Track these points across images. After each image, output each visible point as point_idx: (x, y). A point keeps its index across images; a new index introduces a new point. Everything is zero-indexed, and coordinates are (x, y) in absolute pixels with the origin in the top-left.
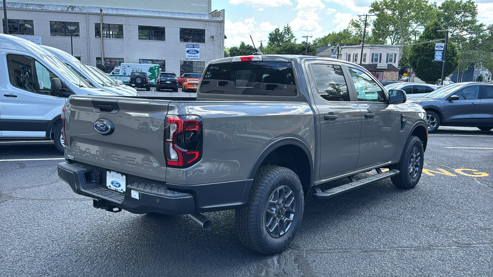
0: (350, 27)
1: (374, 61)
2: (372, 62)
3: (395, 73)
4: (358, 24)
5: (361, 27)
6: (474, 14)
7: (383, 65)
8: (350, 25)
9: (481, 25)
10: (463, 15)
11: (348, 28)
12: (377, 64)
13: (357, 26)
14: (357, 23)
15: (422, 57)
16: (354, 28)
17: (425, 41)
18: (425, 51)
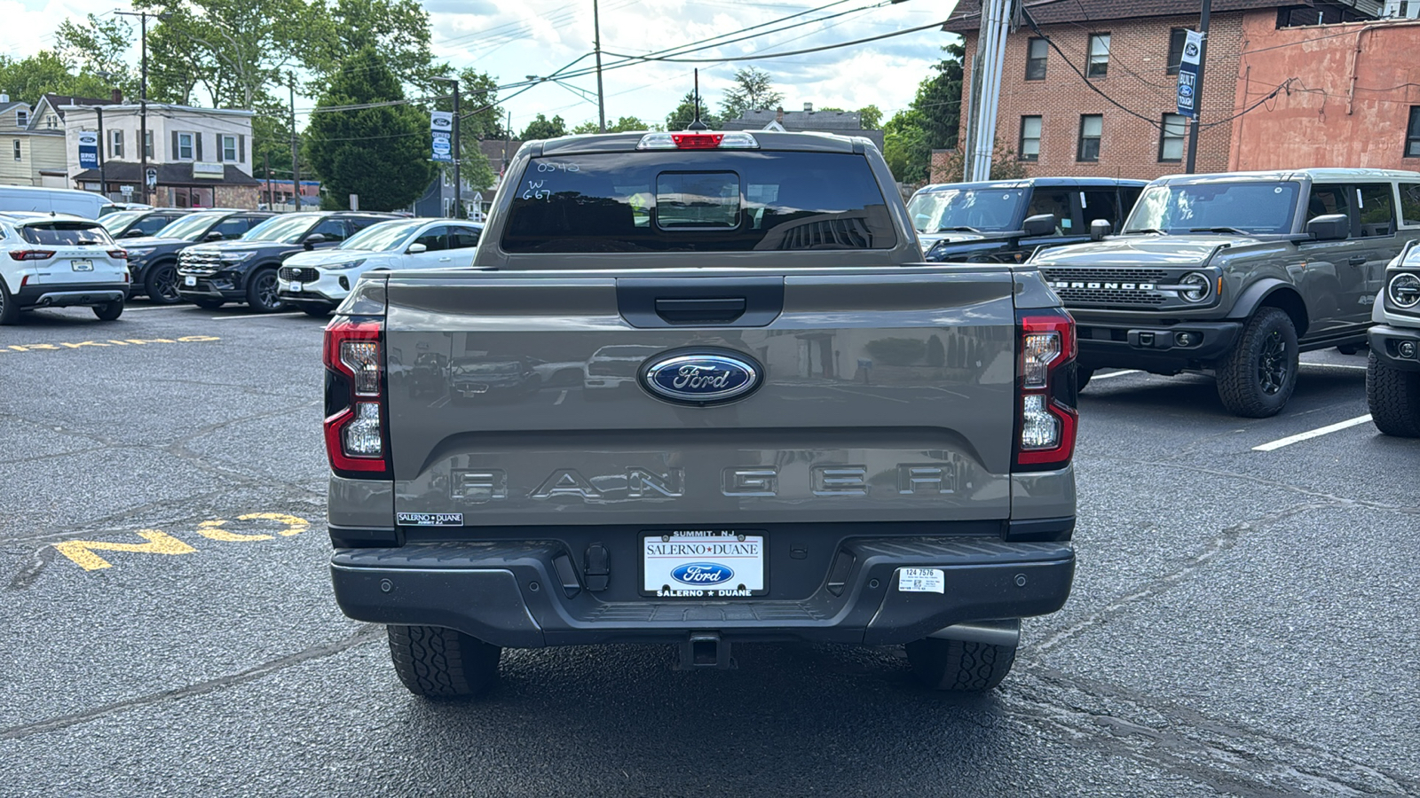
0: (65, 46)
1: (182, 156)
2: (175, 157)
3: (247, 191)
4: (88, 39)
5: (99, 49)
6: (423, 37)
7: (207, 166)
8: (63, 39)
9: (445, 69)
10: (396, 39)
11: (55, 47)
12: (191, 165)
13: (86, 43)
14: (87, 34)
15: (347, 147)
16: (77, 50)
17: (350, 104)
18: (352, 132)
